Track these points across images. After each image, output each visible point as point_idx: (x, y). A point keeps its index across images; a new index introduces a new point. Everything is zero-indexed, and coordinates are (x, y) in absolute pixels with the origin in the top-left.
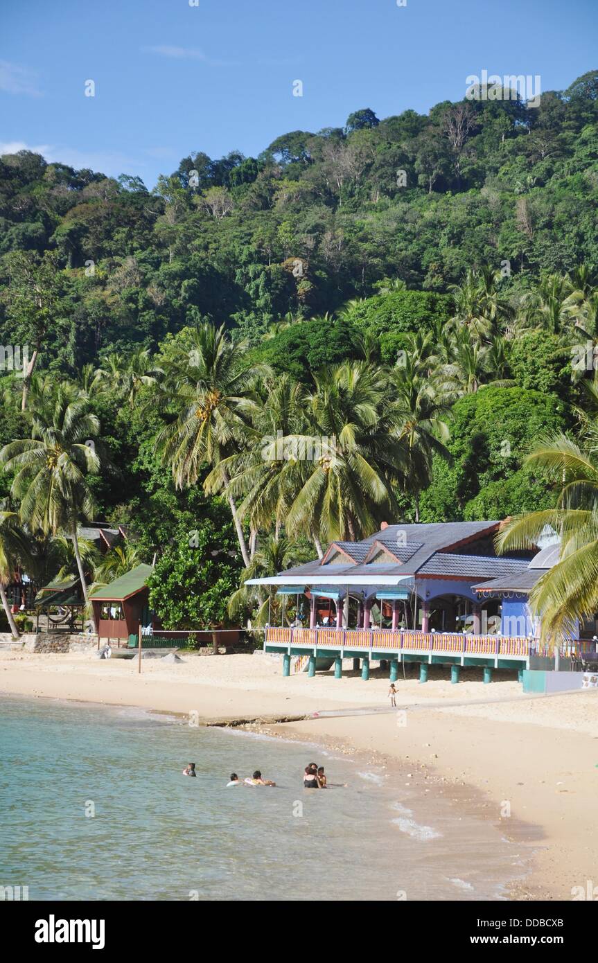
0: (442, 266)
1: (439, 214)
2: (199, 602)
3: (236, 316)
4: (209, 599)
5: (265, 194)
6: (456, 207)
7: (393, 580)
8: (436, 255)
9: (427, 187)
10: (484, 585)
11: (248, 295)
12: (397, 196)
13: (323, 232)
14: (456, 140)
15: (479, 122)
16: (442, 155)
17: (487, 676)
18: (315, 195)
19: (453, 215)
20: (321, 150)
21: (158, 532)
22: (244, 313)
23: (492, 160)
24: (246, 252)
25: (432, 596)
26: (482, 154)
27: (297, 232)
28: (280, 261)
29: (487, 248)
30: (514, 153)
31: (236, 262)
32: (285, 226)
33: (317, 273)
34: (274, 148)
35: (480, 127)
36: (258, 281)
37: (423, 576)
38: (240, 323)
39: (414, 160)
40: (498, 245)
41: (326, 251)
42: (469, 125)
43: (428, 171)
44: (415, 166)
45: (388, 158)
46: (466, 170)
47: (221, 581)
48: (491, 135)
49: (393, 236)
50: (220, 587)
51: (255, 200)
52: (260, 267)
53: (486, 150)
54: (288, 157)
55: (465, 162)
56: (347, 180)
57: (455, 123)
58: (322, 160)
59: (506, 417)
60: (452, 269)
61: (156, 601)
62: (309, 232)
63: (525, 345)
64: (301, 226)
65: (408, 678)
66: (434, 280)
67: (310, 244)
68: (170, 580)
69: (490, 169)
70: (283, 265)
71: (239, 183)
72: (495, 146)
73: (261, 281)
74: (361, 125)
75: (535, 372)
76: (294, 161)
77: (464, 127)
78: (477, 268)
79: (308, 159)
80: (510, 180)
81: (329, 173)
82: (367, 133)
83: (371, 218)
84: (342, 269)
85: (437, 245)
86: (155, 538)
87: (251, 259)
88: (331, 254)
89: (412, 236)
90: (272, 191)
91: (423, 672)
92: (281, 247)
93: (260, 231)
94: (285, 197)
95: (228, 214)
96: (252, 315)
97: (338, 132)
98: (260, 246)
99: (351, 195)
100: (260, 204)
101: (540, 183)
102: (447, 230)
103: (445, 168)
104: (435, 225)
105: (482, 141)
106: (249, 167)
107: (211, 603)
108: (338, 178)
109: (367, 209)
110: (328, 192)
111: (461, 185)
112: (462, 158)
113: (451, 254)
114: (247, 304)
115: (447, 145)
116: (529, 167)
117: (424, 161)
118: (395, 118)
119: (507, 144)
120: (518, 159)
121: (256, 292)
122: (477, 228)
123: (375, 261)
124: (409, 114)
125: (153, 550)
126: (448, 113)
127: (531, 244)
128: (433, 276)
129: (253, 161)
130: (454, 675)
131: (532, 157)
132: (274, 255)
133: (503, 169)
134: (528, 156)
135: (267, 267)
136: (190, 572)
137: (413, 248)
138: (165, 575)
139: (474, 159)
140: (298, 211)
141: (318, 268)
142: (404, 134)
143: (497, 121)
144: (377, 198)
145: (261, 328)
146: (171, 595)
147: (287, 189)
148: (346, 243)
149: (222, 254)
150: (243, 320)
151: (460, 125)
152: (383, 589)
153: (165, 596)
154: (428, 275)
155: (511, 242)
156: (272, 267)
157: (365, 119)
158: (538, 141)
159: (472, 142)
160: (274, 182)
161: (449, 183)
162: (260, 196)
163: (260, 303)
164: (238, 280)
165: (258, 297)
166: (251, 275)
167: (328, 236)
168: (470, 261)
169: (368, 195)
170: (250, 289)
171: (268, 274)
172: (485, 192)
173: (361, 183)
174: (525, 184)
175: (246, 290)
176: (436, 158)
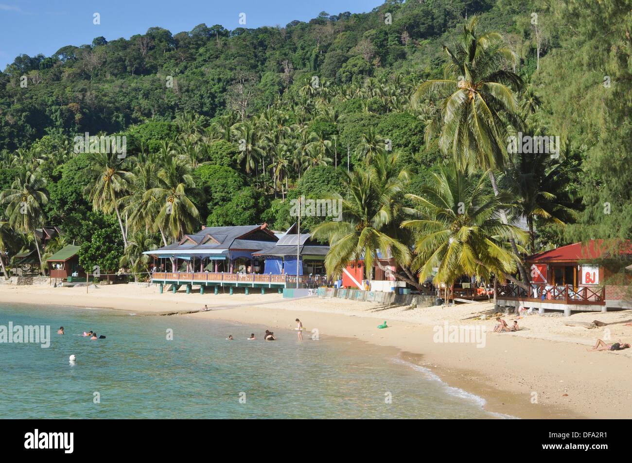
0: (140, 108)
1: (138, 85)
2: (103, 261)
3: (47, 129)
4: (108, 260)
5: (57, 74)
6: (146, 82)
7: (220, 251)
8: (138, 103)
9: (131, 72)
10: (257, 253)
11: (52, 120)
12: (118, 76)
13: (86, 92)
14: (144, 52)
15: (153, 44)
16: (138, 58)
17: (263, 291)
18: (80, 75)
19: (144, 85)
20: (81, 54)
21: (74, 230)
22: (50, 128)
23: (160, 61)
24: (51, 100)
25: (234, 258)
26: (155, 58)
27: (74, 92)
28: (67, 105)
29: (160, 101)
30: (170, 58)
31: (46, 105)
32: (68, 89)
33: (84, 110)
34: (59, 53)
35: (154, 46)
36: (57, 113)
37: (232, 249)
38: (49, 132)
39: (125, 60)
40: (165, 99)
41: (88, 100)
42: (150, 45)
43: (132, 65)
44: (126, 63)
45: (114, 59)
46: (148, 65)
47: (113, 252)
48: (159, 50)
49: (117, 94)
50: (112, 255)
51: (53, 77)
52: (58, 107)
53: (158, 57)
54: (65, 57)
55: (148, 62)
56: (94, 68)
57: (143, 44)
58: (82, 59)
59: (219, 179)
60: (145, 109)
61: (83, 262)
62: (80, 92)
63: (217, 146)
64: (76, 89)
65: (225, 293)
66: (137, 114)
67: (81, 97)
68: (89, 252)
69: (159, 65)
70: (68, 106)
71: (44, 68)
72: (161, 55)
73: (58, 113)
74: (99, 44)
75: (222, 158)
76: (68, 59)
77: (147, 46)
78: (156, 109)
79: (75, 58)
80: (169, 70)
81: (86, 65)
82: (104, 47)
83: (107, 86)
84: (95, 109)
85: (137, 99)
86: (73, 233)
87: (53, 103)
88: (90, 102)
89: (126, 95)
90: (61, 73)
91: (231, 290)
92: (67, 98)
93: (57, 91)
94: (67, 75)
95: (40, 82)
96: (54, 129)
97: (89, 46)
98: (57, 98)
99: (97, 75)
100: (55, 79)
101: (182, 72)
102: (142, 92)
103: (139, 64)
104: (137, 90)
105: (155, 52)
106: (49, 62)
107: (109, 262)
108: (91, 68)
109: (104, 82)
110: (85, 73)
111: (147, 72)
112: (147, 60)
113: (144, 103)
114: (52, 124)
115: (140, 54)
116: (177, 65)
117: (130, 61)
118: (115, 41)
119: (167, 54)
120: (172, 61)
121: (56, 118)
122: (155, 91)
123: (111, 105)
124: (122, 39)
125: (72, 238)
126: (140, 40)
127: (180, 99)
128: (136, 112)
129: (50, 58)
130: (247, 291)
131: (178, 61)
132: (64, 102)
133: (165, 65)
134: (176, 60)
135: (61, 107)
136: (98, 248)
137: (126, 100)
138: (86, 250)
139: (151, 60)
140: (73, 82)
141: (84, 108)
142: (120, 48)
143: (162, 44)
144: (109, 77)
145: (59, 135)
146: (90, 258)
147: (67, 72)
148: (97, 97)
149: (39, 101)
150: (50, 131)
151: (145, 45)
152: (212, 255)
153: (87, 259)
154: (134, 112)
155: (171, 98)
156: (64, 107)
157: (101, 41)
158: (180, 53)
159: (151, 53)
160: (61, 69)
161: (142, 71)
162: (55, 75)
163: (58, 123)
164: (47, 113)
165: (57, 121)
166: (53, 110)
167: (88, 94)
168: (153, 106)
169: (105, 75)
170: (53, 117)
171: (61, 111)
172: (158, 75)
173: (101, 70)
174: (175, 72)
175: (51, 117)
176: (135, 60)
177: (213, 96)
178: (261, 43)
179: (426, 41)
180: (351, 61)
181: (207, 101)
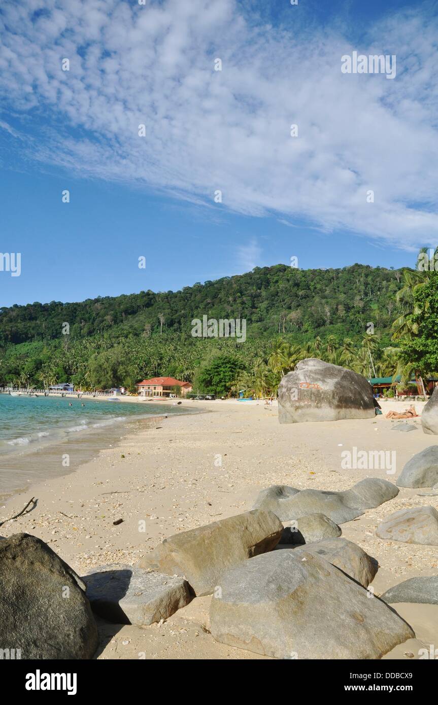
177: (57, 330)
178: (75, 309)
179: (130, 316)
180: (104, 322)
181: (55, 332)
